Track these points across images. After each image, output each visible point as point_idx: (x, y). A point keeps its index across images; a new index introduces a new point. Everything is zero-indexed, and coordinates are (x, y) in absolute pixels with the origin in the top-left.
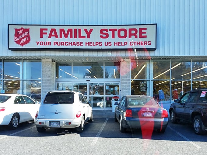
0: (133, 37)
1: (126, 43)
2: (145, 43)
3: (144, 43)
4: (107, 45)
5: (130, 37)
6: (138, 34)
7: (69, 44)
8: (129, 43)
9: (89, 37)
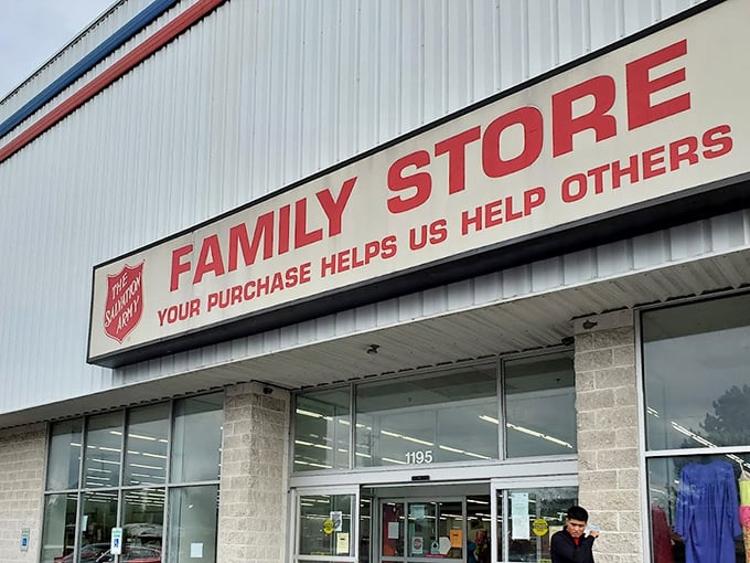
0: (584, 139)
1: (535, 197)
2: (682, 152)
3: (666, 155)
4: (423, 244)
5: (563, 146)
6: (619, 110)
7: (260, 287)
8: (553, 193)
9: (335, 229)
